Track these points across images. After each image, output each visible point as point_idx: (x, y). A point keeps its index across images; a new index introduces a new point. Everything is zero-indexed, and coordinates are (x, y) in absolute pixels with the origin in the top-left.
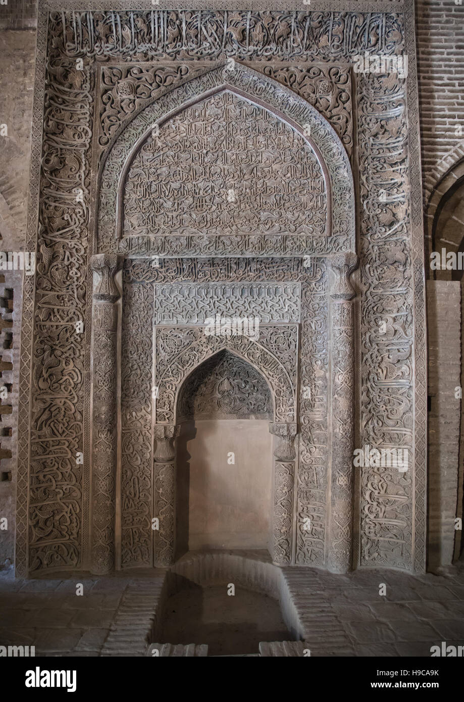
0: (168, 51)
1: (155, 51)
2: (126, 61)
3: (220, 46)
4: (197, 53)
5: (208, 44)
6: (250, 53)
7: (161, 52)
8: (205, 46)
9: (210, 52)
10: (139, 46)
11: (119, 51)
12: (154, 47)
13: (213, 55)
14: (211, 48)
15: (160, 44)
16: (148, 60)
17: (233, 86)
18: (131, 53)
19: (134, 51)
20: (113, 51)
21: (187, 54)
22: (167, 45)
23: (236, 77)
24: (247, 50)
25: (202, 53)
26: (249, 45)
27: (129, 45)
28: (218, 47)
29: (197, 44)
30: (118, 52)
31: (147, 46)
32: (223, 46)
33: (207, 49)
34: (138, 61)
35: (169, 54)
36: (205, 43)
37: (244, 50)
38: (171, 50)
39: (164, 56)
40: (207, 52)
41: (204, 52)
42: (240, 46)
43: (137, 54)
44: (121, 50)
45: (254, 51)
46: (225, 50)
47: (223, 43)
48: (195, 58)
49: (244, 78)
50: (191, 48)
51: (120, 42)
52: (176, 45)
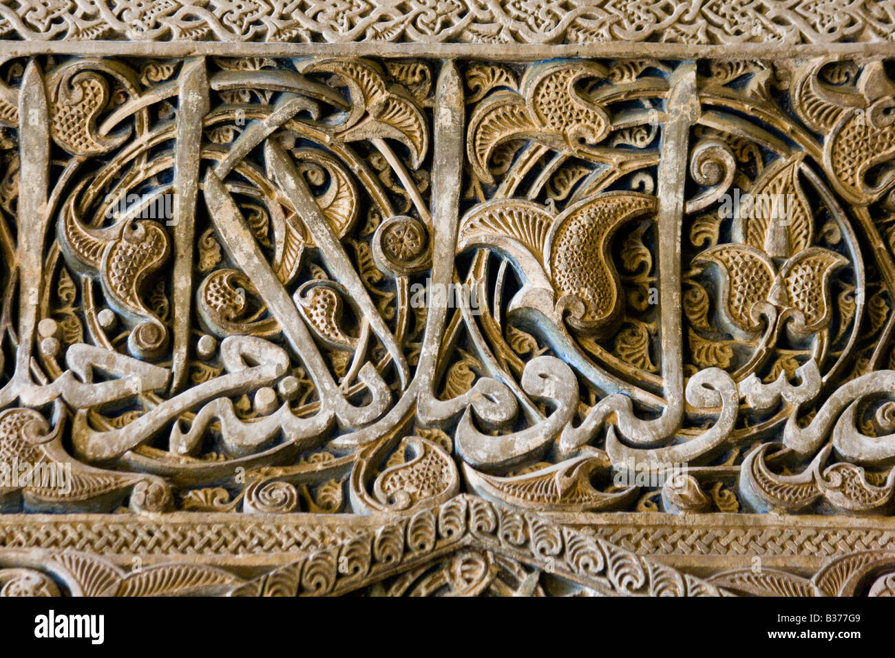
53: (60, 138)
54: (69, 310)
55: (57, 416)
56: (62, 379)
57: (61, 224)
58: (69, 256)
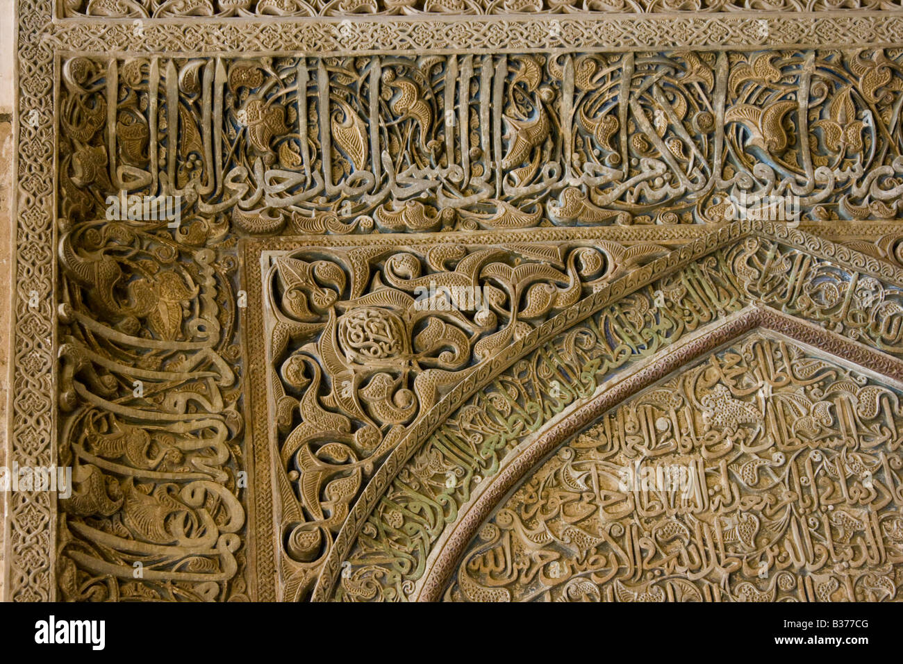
0: (511, 192)
1: (463, 193)
2: (356, 231)
3: (703, 171)
4: (622, 198)
5: (660, 167)
6: (822, 194)
7: (485, 193)
8: (647, 173)
9: (673, 192)
10: (399, 178)
11: (322, 193)
12: (455, 180)
13: (682, 205)
14: (673, 181)
15: (477, 169)
16: (438, 228)
17: (784, 313)
18: (371, 200)
19: (381, 195)
20: (299, 196)
21: (585, 203)
22: (504, 172)
23: (790, 282)
24: (809, 181)
25: (640, 199)
26: (814, 166)
27: (358, 173)
28: (697, 174)
29: (618, 166)
30: (322, 201)
31: (432, 175)
32: (717, 172)
33: (658, 182)
34: (403, 230)
35: (515, 204)
36: (646, 162)
37: (799, 184)
38: (523, 190)
39: (500, 211)
40: (659, 194)
41: (649, 193)
42: (780, 170)
43: (396, 206)
44: (331, 190)
45: (837, 185)
46: (725, 184)
47: (717, 162)
48: (621, 216)
49: (824, 286)
50: (599, 181)
51: (325, 163)
52: (539, 170)
53: (578, 84)
54: (581, 150)
55: (585, 189)
56: (583, 175)
57: (578, 117)
58: (581, 129)
